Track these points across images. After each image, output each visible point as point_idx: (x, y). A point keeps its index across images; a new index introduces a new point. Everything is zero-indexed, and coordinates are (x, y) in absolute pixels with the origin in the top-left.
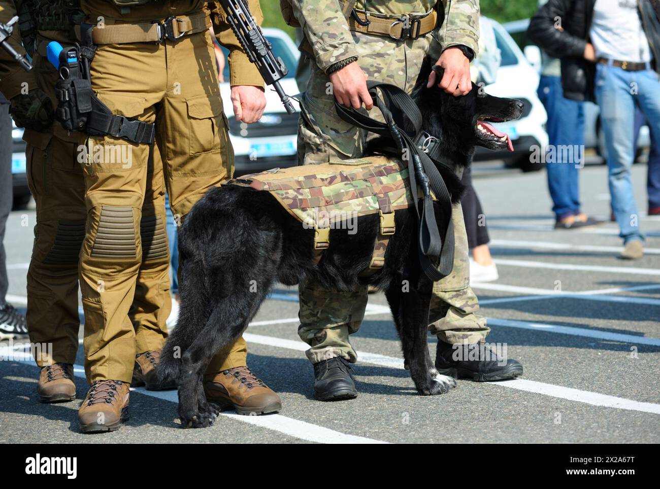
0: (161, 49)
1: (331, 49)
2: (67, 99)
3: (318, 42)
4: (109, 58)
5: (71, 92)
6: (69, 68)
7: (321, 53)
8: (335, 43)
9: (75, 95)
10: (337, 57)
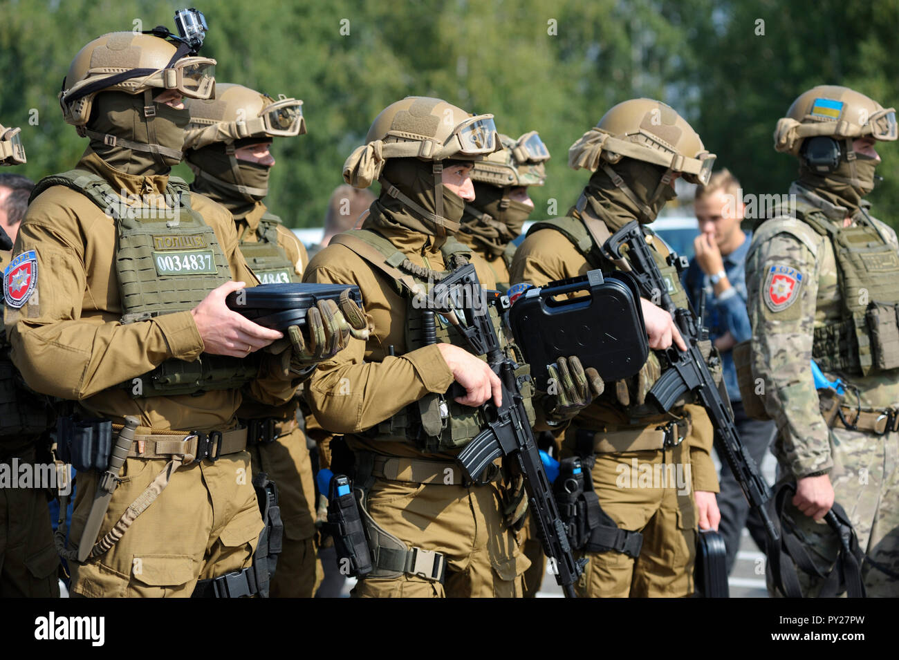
0: (659, 456)
1: (813, 455)
2: (575, 514)
3: (800, 446)
4: (609, 467)
5: (581, 507)
6: (576, 479)
7: (801, 458)
8: (818, 449)
9: (586, 510)
10: (819, 465)
